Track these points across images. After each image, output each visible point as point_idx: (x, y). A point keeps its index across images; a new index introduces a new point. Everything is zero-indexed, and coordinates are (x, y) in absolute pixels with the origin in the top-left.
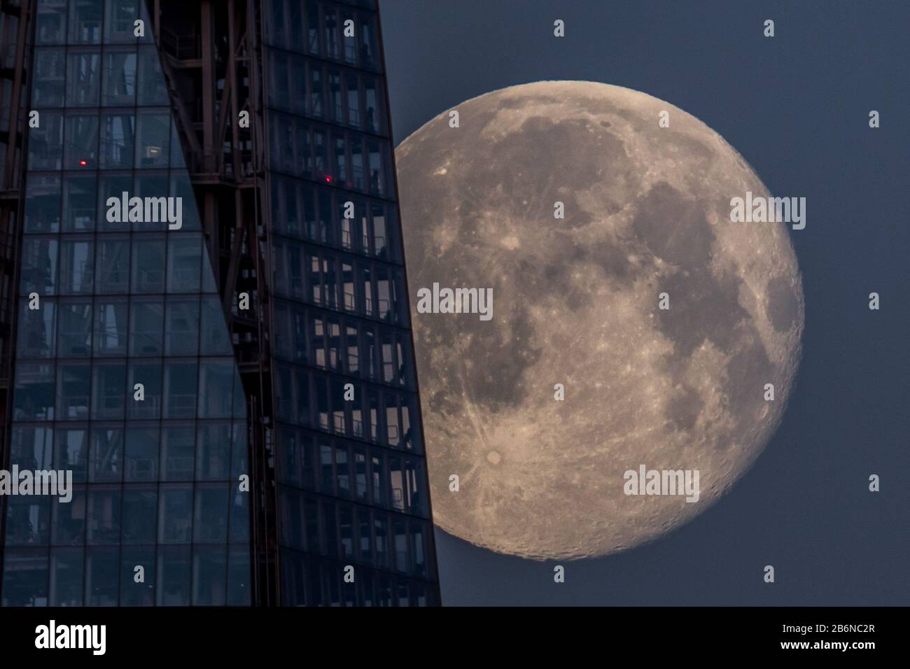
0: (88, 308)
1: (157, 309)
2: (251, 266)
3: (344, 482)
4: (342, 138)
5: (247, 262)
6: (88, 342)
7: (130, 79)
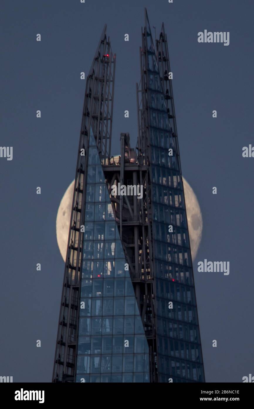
0: (100, 320)
1: (121, 320)
2: (150, 307)
3: (178, 372)
4: (177, 267)
5: (149, 306)
6: (101, 330)
7: (113, 250)
